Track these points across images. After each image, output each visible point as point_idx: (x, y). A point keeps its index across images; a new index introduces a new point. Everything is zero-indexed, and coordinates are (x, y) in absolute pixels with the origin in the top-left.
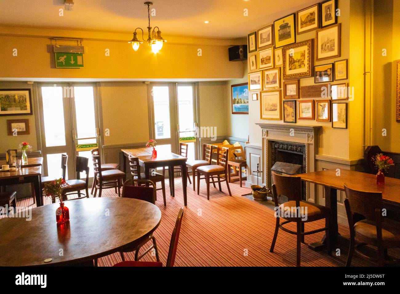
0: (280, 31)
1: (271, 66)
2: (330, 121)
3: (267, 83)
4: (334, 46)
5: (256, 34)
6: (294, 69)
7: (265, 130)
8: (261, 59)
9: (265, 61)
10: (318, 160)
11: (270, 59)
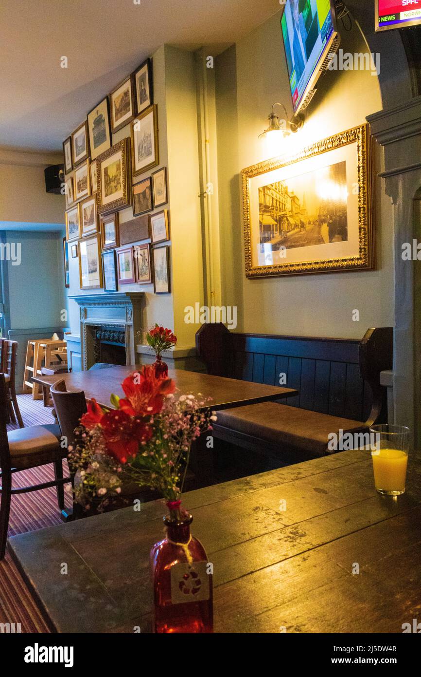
0: (95, 129)
1: (87, 194)
2: (152, 282)
3: (86, 223)
4: (151, 147)
5: (70, 139)
6: (110, 194)
7: (83, 307)
8: (78, 183)
9: (82, 185)
10: (141, 354)
11: (86, 182)
